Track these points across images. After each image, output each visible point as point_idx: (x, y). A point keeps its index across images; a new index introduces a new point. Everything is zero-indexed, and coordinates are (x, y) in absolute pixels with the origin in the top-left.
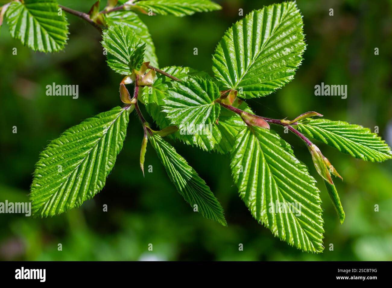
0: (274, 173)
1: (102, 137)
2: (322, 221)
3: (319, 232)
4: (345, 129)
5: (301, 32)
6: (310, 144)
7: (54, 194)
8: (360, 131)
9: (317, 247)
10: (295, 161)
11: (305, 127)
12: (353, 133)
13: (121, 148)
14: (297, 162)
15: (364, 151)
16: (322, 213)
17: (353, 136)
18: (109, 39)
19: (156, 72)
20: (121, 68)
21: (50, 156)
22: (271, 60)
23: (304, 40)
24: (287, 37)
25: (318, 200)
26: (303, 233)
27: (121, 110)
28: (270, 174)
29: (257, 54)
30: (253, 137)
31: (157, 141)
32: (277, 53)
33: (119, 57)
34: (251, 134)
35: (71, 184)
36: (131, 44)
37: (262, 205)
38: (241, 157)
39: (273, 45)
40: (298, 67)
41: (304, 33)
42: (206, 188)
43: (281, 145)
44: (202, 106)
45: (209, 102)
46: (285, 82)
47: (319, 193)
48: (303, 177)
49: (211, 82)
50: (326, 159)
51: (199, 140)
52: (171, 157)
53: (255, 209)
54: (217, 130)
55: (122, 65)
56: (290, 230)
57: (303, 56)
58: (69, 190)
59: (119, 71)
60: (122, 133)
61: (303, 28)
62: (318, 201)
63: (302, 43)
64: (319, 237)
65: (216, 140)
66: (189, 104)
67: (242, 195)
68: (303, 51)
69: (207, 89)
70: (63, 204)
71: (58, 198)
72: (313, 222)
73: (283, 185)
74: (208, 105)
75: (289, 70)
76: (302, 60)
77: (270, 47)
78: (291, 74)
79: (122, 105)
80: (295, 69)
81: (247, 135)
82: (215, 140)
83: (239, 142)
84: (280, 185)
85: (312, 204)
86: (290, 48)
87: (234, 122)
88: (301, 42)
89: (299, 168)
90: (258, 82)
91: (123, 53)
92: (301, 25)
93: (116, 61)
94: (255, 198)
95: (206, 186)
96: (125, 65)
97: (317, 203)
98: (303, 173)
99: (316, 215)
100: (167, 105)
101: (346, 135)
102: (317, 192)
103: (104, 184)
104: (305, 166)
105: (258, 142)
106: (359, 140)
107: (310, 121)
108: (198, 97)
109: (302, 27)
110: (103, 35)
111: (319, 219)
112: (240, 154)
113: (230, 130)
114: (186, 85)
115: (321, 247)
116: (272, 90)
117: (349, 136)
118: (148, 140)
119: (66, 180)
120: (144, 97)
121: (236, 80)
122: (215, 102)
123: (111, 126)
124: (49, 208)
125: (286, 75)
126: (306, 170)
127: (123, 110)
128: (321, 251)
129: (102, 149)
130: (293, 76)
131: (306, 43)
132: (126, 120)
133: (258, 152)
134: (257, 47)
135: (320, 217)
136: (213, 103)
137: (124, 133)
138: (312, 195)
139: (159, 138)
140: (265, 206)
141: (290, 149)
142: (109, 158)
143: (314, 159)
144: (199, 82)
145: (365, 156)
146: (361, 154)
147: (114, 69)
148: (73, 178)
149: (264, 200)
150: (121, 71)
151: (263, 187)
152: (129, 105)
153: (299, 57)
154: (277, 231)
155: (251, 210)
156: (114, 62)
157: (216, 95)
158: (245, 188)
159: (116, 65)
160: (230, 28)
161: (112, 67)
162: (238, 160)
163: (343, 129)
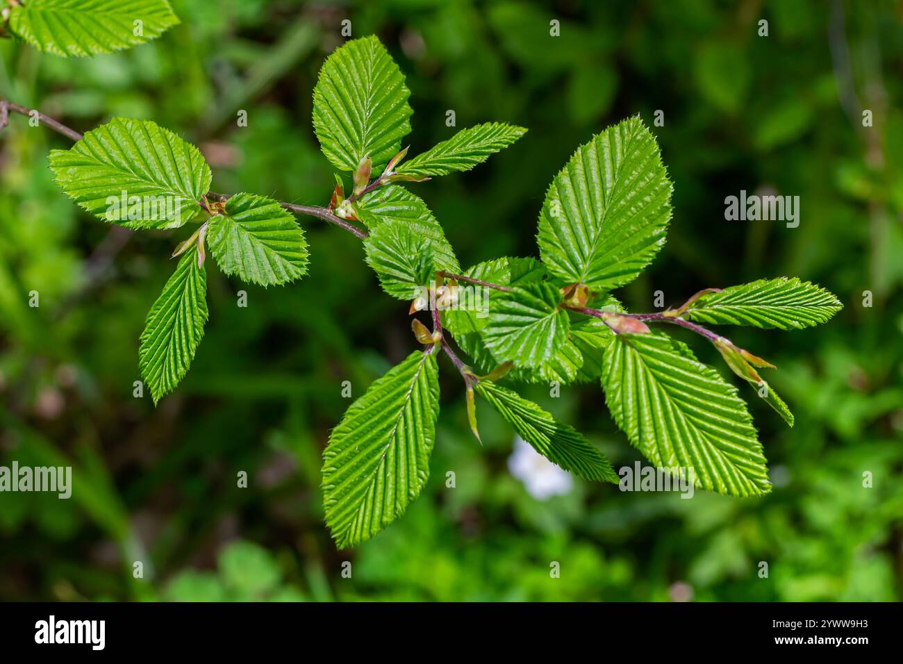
0: (672, 395)
1: (405, 405)
2: (759, 446)
3: (759, 464)
4: (760, 293)
5: (660, 164)
6: (714, 339)
7: (359, 507)
8: (783, 288)
9: (760, 486)
10: (699, 367)
11: (701, 312)
12: (774, 295)
13: (438, 412)
14: (703, 367)
15: (798, 315)
16: (757, 433)
17: (776, 299)
18: (377, 251)
19: (457, 281)
20: (404, 290)
21: (338, 453)
22: (625, 221)
23: (667, 177)
24: (640, 178)
25: (746, 417)
26: (737, 472)
27: (422, 356)
28: (667, 398)
29: (602, 216)
30: (628, 349)
31: (487, 390)
32: (632, 209)
33: (396, 273)
34: (624, 346)
35: (380, 487)
36: (410, 248)
37: (668, 451)
38: (618, 387)
39: (622, 196)
40: (668, 223)
41: (664, 165)
42: (576, 436)
43: (672, 348)
44: (541, 321)
45: (548, 312)
46: (654, 251)
47: (745, 406)
48: (717, 388)
49: (546, 284)
50: (743, 351)
51: (549, 372)
52: (514, 407)
53: (658, 457)
54: (571, 348)
55: (404, 285)
56: (716, 474)
57: (672, 203)
58: (379, 497)
59: (404, 295)
60: (433, 390)
61: (661, 157)
62: (746, 419)
63: (665, 181)
64: (761, 471)
65: (574, 363)
66: (522, 325)
67: (634, 442)
68: (670, 195)
69: (541, 295)
70: (376, 519)
71: (368, 513)
72: (748, 451)
73: (690, 409)
74: (549, 316)
75: (656, 232)
76: (671, 210)
77: (619, 200)
78: (660, 237)
79: (422, 348)
80: (665, 227)
81: (619, 350)
82: (572, 365)
83: (609, 364)
84: (685, 410)
85: (739, 425)
86: (650, 195)
87: (593, 326)
88: (663, 181)
89: (707, 376)
90: (614, 262)
91: (403, 267)
92: (657, 153)
93: (395, 281)
94: (654, 441)
95: (577, 433)
96: (410, 284)
97: (746, 422)
98: (714, 382)
99: (750, 441)
100: (490, 336)
101: (764, 302)
102: (742, 405)
103: (428, 473)
104: (715, 371)
105: (637, 355)
106: (785, 302)
107: (706, 300)
108: (532, 311)
109: (659, 154)
110: (365, 247)
111: (754, 444)
112: (614, 382)
113: (590, 341)
114: (510, 299)
115: (767, 486)
116: (638, 270)
117: (769, 301)
118: (476, 392)
119: (370, 483)
120: (451, 327)
121: (581, 266)
122: (558, 309)
123: (414, 384)
124: (358, 531)
125: (654, 239)
126: (717, 376)
127: (426, 353)
128: (769, 490)
129: (410, 423)
130: (664, 239)
131: (671, 180)
132: (434, 368)
133: (640, 370)
134: (599, 204)
135: (756, 441)
136: (556, 312)
137: (436, 389)
138: (735, 412)
139: (489, 384)
140: (672, 450)
141: (687, 350)
142: (424, 433)
143: (726, 358)
144: (527, 289)
145: (800, 322)
146: (794, 322)
147: (395, 295)
148: (381, 478)
149: (668, 441)
150: (406, 295)
151: (662, 422)
152: (432, 345)
153: (666, 207)
154: (699, 481)
155: (653, 460)
156: (392, 284)
157: (557, 299)
158: (636, 431)
159: (396, 288)
160: (552, 184)
161: (391, 293)
162: (615, 392)
163: (757, 294)
